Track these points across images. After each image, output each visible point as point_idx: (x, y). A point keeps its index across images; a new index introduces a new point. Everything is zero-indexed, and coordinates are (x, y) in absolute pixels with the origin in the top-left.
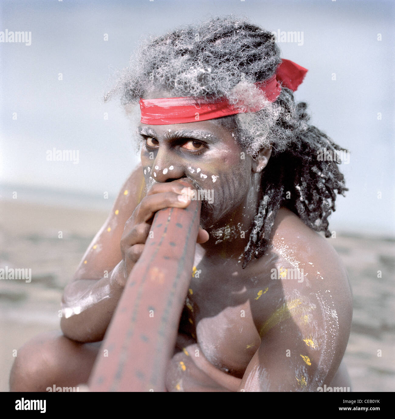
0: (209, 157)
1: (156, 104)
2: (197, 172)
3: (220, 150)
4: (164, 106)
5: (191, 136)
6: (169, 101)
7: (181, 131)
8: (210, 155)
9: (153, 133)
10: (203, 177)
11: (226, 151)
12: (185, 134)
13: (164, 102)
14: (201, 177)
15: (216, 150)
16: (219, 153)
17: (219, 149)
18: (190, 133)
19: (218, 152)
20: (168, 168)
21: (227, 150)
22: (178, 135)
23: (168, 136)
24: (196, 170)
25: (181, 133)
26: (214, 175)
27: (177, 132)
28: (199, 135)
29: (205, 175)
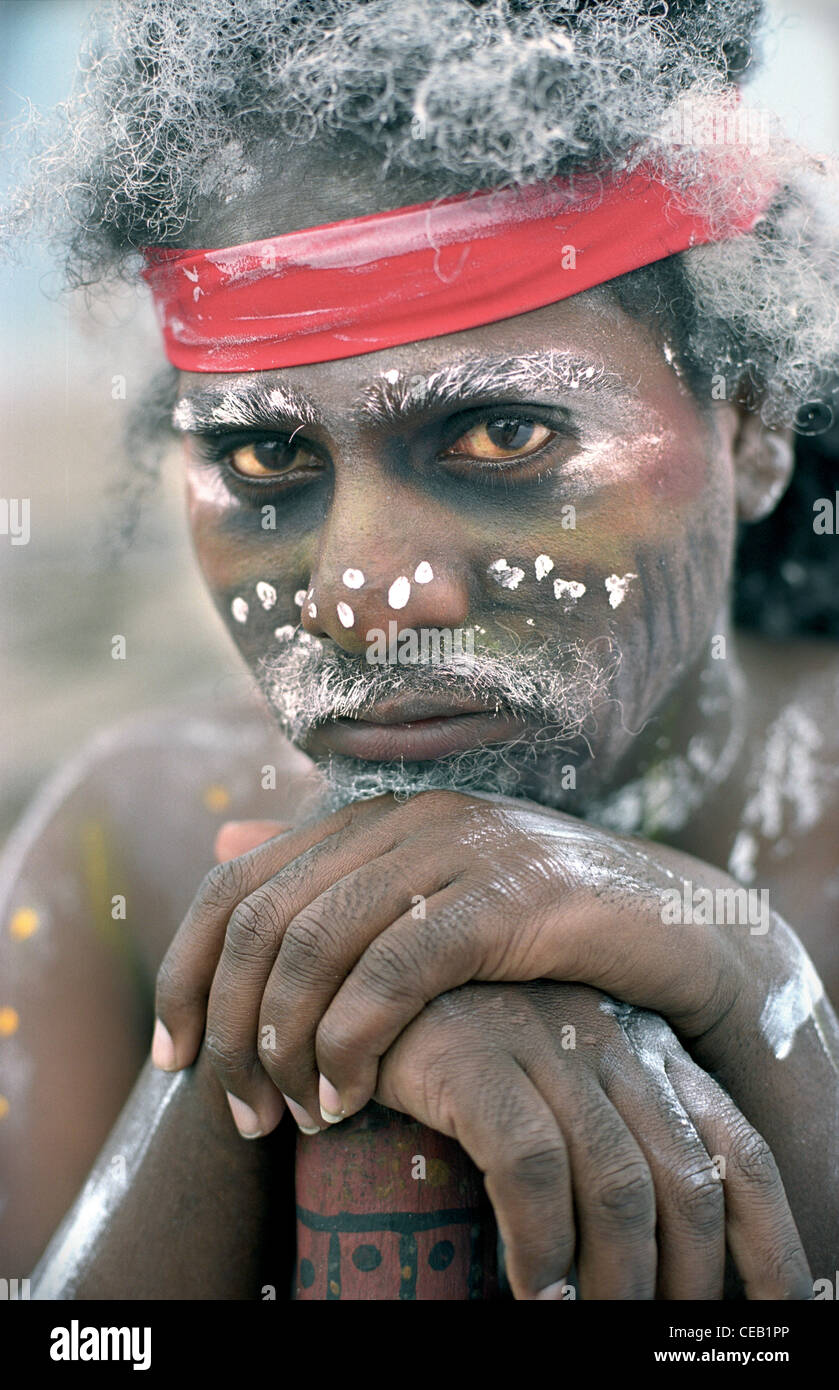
0: (586, 486)
1: (302, 260)
2: (539, 578)
3: (629, 440)
4: (348, 264)
5: (505, 386)
6: (371, 230)
7: (455, 371)
8: (588, 475)
9: (298, 402)
10: (565, 593)
11: (655, 440)
12: (476, 383)
13: (346, 237)
14: (558, 596)
15: (612, 445)
16: (629, 456)
17: (624, 433)
18: (498, 372)
19: (620, 451)
20: (411, 576)
21: (658, 433)
22: (440, 391)
23: (389, 405)
24: (530, 570)
25: (454, 380)
26: (614, 576)
27: (436, 375)
28: (546, 376)
29: (574, 583)
